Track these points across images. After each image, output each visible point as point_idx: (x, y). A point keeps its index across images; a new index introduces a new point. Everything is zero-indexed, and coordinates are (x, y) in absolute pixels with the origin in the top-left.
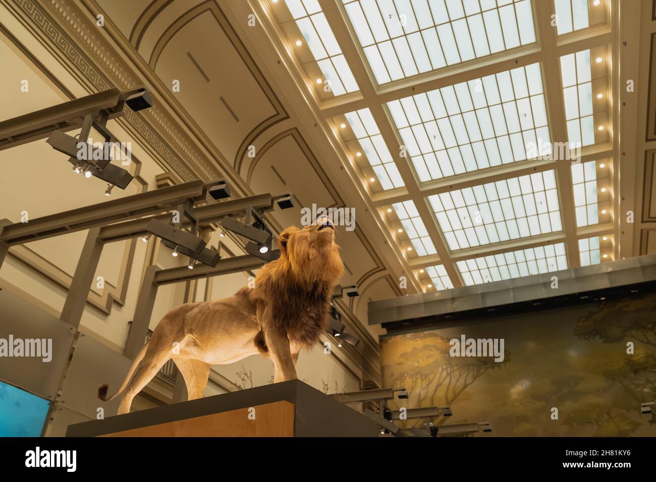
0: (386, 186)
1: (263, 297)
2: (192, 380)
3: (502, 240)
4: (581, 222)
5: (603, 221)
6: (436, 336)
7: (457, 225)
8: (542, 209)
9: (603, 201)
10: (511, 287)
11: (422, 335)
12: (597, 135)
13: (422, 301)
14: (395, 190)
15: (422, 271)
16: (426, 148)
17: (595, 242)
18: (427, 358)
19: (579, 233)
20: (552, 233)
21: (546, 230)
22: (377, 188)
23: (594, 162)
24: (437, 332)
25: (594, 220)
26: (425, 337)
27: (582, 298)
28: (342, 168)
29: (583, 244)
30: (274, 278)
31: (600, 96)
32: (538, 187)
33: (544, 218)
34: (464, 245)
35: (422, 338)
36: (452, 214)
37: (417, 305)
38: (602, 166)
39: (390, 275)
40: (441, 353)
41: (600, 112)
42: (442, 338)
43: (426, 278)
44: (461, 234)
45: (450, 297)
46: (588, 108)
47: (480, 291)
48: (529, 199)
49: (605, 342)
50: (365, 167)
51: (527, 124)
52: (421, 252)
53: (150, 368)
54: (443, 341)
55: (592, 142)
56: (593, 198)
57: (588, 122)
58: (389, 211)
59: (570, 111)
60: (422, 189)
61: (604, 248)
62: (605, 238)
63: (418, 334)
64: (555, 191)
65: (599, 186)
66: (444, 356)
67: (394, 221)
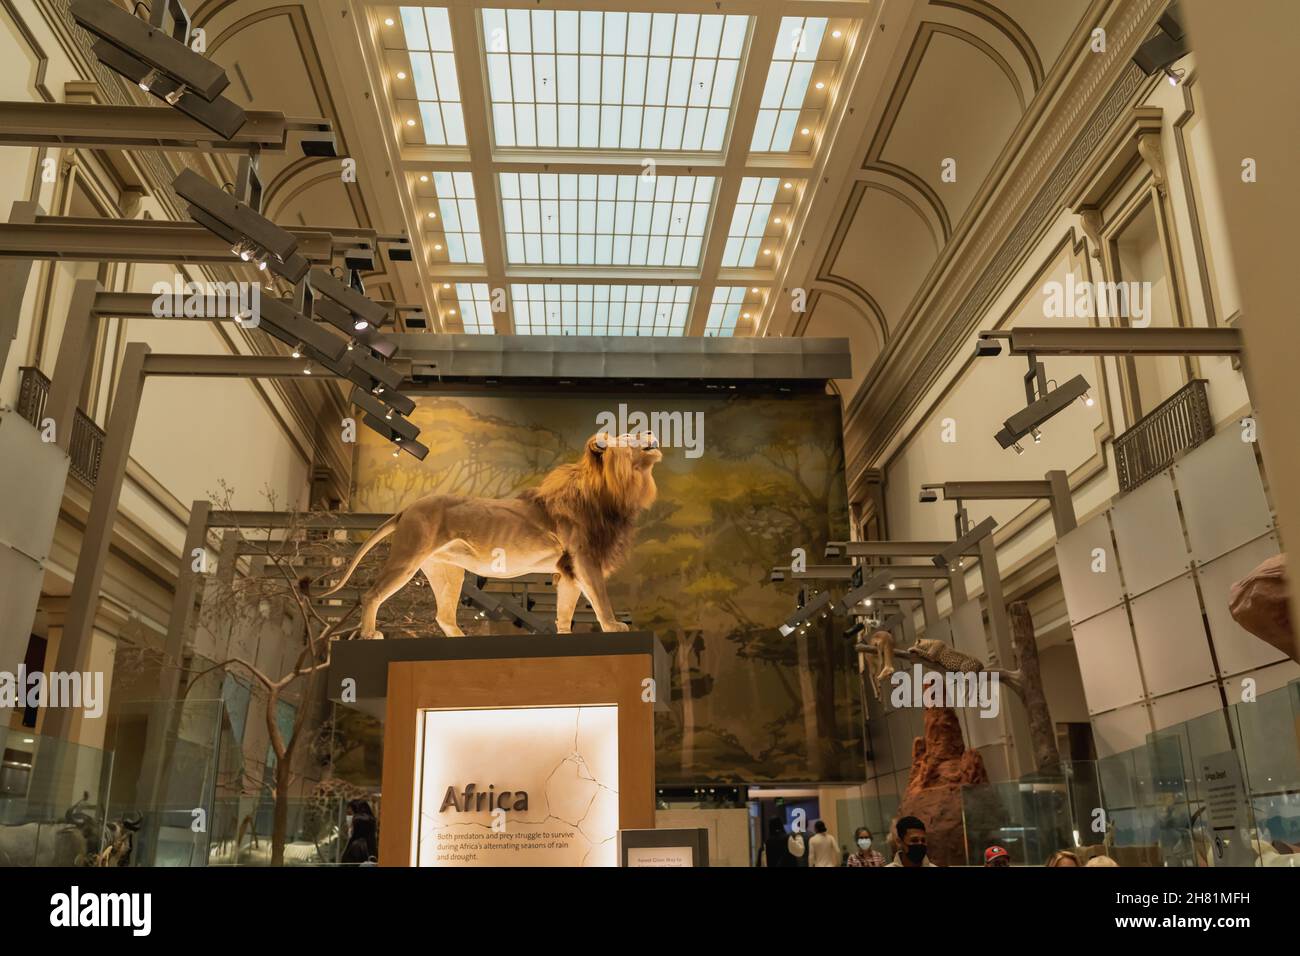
0: (433, 137)
1: (570, 514)
2: (446, 587)
3: (599, 261)
4: (729, 260)
5: (764, 265)
6: (459, 407)
7: (532, 225)
8: (678, 228)
9: (771, 236)
10: (604, 350)
11: (435, 402)
12: (797, 139)
13: (450, 348)
14: (447, 148)
15: (447, 286)
16: (524, 93)
17: (739, 294)
18: (438, 443)
19: (722, 277)
20: (680, 268)
21: (673, 260)
22: (415, 139)
23: (778, 179)
24: (462, 400)
25: (749, 260)
26: (439, 406)
27: (709, 387)
28: (367, 95)
29: (720, 294)
30: (585, 494)
31: (820, 86)
32: (684, 193)
33: (675, 244)
34: (534, 258)
35: (435, 407)
36: (531, 208)
37: (441, 354)
38: (788, 186)
39: (389, 285)
40: (464, 438)
41: (813, 108)
42: (470, 414)
43: (451, 299)
44: (533, 242)
45: (501, 349)
46: (796, 99)
47: (551, 349)
48: (662, 210)
49: (723, 457)
50: (407, 99)
51: (700, 97)
52: (456, 256)
53: (405, 573)
54: (470, 418)
55: (786, 147)
56: (759, 229)
57: (791, 119)
58: (424, 179)
59: (770, 96)
60: (496, 159)
61: (749, 303)
62: (755, 290)
63: (428, 399)
64: (706, 207)
65: (774, 212)
66: (467, 444)
67: (428, 197)
